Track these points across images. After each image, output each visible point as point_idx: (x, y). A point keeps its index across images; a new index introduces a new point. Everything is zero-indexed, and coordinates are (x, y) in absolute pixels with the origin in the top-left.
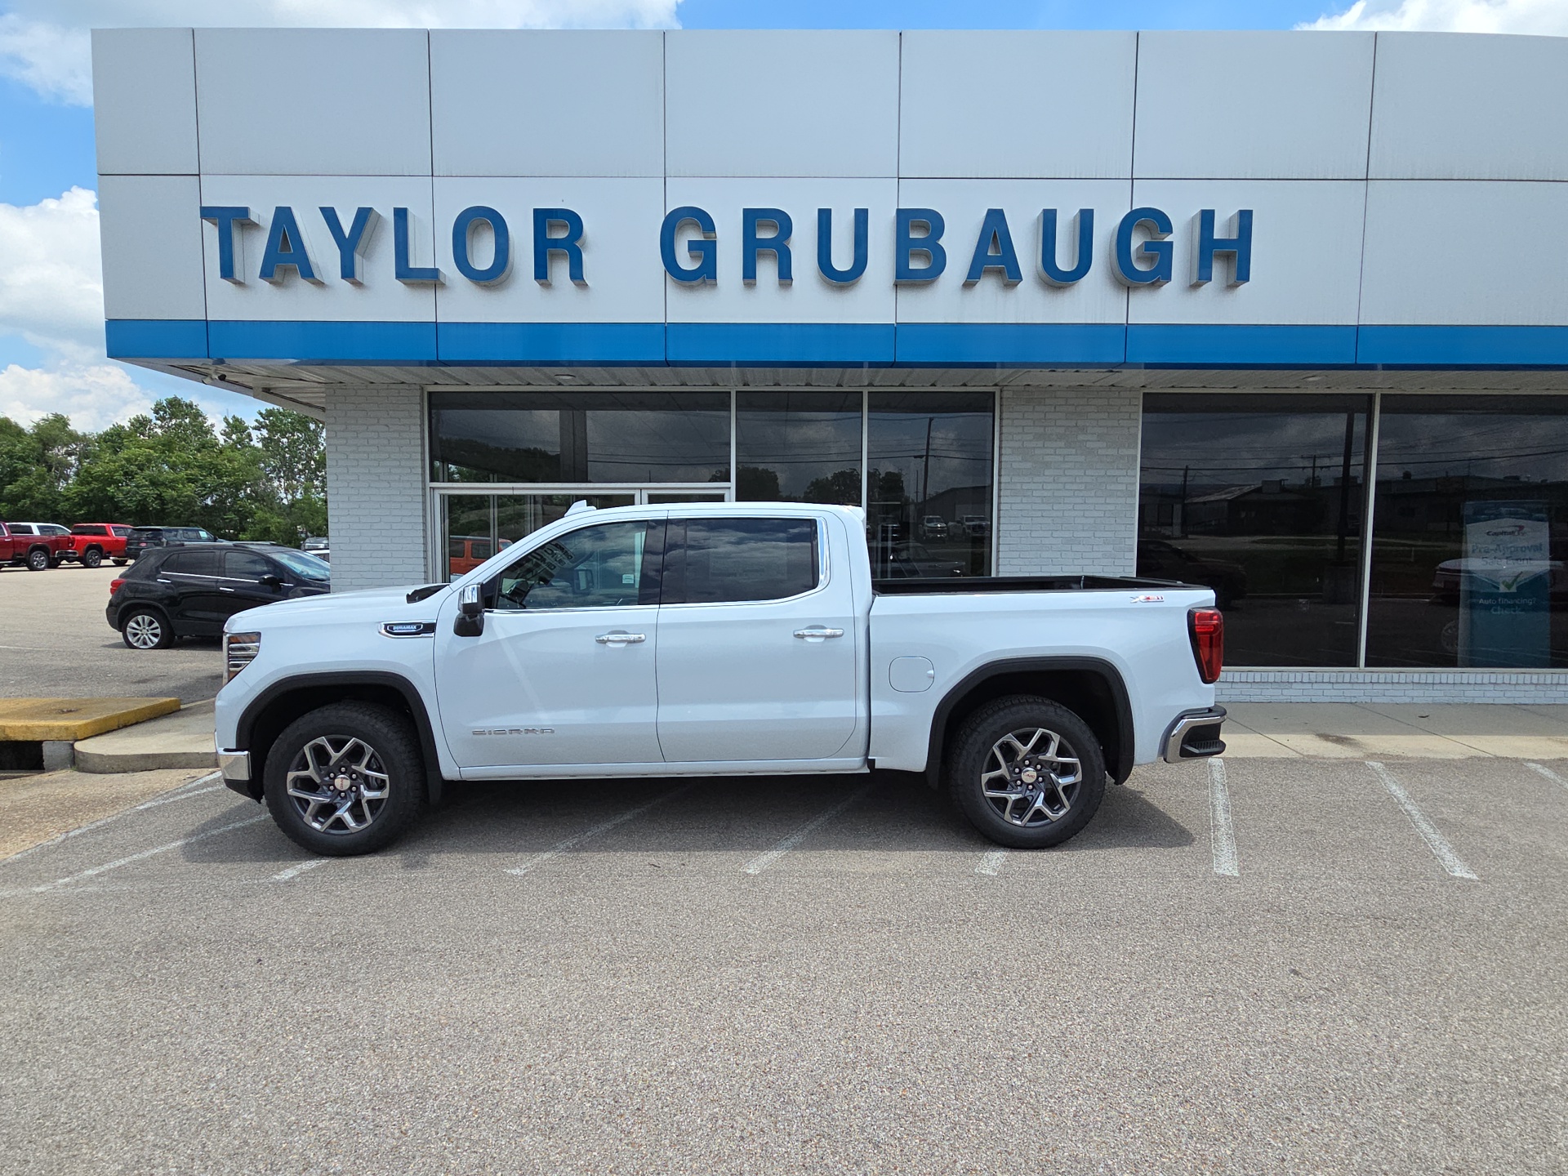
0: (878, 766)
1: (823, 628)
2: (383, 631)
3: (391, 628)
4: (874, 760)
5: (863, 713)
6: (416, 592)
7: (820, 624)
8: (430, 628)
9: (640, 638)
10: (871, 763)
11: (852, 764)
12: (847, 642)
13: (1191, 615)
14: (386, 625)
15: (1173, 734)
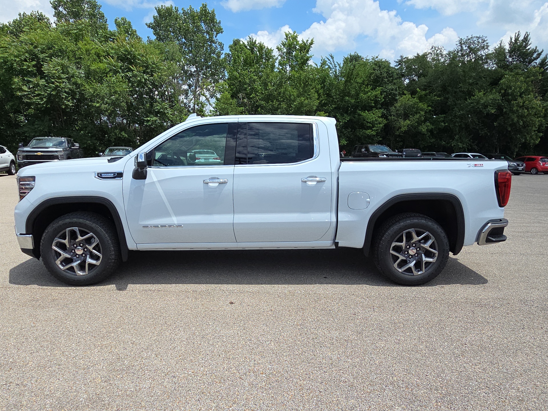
0: (340, 245)
1: (316, 177)
2: (97, 177)
3: (101, 175)
4: (338, 242)
5: (334, 220)
6: (111, 159)
7: (314, 175)
8: (120, 175)
9: (225, 181)
10: (336, 244)
11: (327, 244)
12: (327, 185)
13: (496, 174)
14: (98, 174)
15: (483, 232)
